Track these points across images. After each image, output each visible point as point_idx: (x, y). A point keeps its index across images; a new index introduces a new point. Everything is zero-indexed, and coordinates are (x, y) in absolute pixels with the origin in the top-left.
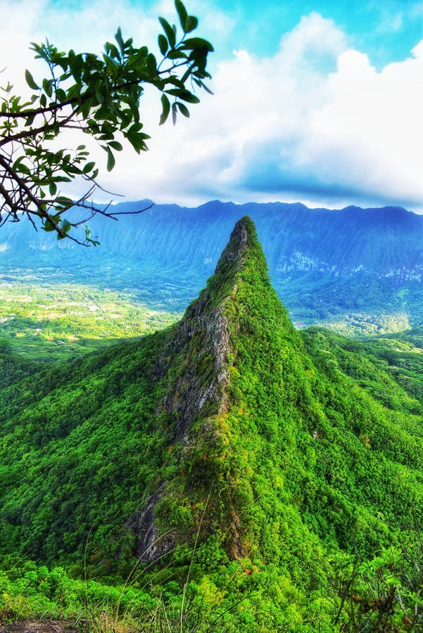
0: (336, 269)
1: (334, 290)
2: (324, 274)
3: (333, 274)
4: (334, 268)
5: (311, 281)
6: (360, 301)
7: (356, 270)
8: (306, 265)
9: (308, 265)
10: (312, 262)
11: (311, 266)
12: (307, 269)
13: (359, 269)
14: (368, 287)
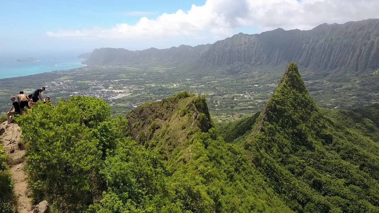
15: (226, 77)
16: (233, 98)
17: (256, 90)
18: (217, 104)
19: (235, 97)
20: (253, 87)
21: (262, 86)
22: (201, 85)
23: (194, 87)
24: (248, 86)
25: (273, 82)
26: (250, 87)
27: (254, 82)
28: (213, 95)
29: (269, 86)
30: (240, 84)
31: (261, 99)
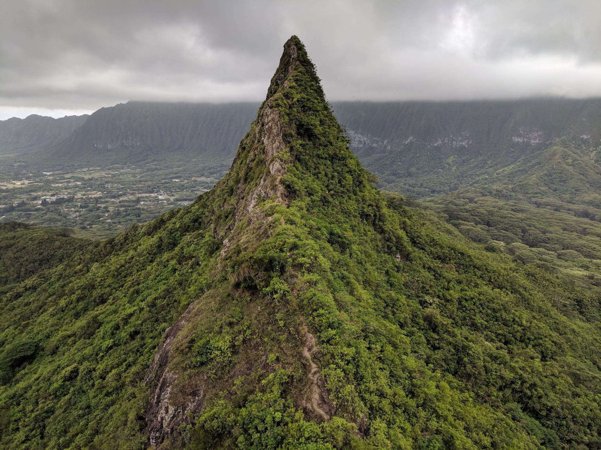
0: (388, 143)
1: (388, 162)
2: (376, 148)
3: (385, 147)
4: (386, 142)
5: (365, 157)
6: (413, 170)
7: (407, 142)
8: (360, 142)
9: (361, 142)
10: (365, 139)
11: (365, 143)
12: (361, 146)
13: (409, 141)
14: (418, 156)
15: (123, 168)
16: (138, 201)
17: (177, 187)
18: (108, 211)
19: (141, 199)
20: (170, 183)
21: (186, 181)
22: (74, 182)
23: (60, 185)
24: (163, 181)
25: (203, 175)
26: (166, 183)
27: (172, 176)
28: (101, 198)
29: (197, 181)
30: (149, 177)
31: (186, 200)
